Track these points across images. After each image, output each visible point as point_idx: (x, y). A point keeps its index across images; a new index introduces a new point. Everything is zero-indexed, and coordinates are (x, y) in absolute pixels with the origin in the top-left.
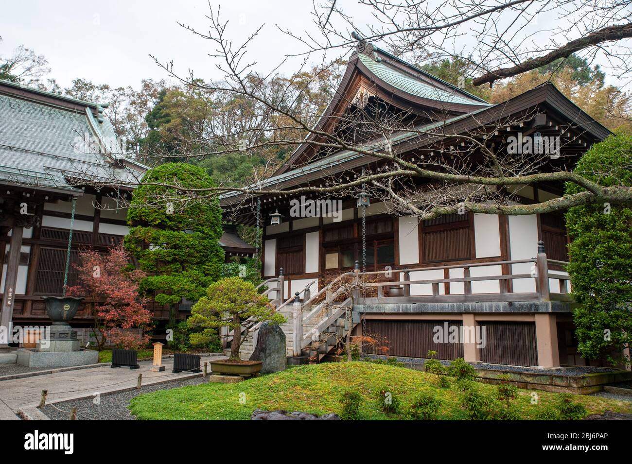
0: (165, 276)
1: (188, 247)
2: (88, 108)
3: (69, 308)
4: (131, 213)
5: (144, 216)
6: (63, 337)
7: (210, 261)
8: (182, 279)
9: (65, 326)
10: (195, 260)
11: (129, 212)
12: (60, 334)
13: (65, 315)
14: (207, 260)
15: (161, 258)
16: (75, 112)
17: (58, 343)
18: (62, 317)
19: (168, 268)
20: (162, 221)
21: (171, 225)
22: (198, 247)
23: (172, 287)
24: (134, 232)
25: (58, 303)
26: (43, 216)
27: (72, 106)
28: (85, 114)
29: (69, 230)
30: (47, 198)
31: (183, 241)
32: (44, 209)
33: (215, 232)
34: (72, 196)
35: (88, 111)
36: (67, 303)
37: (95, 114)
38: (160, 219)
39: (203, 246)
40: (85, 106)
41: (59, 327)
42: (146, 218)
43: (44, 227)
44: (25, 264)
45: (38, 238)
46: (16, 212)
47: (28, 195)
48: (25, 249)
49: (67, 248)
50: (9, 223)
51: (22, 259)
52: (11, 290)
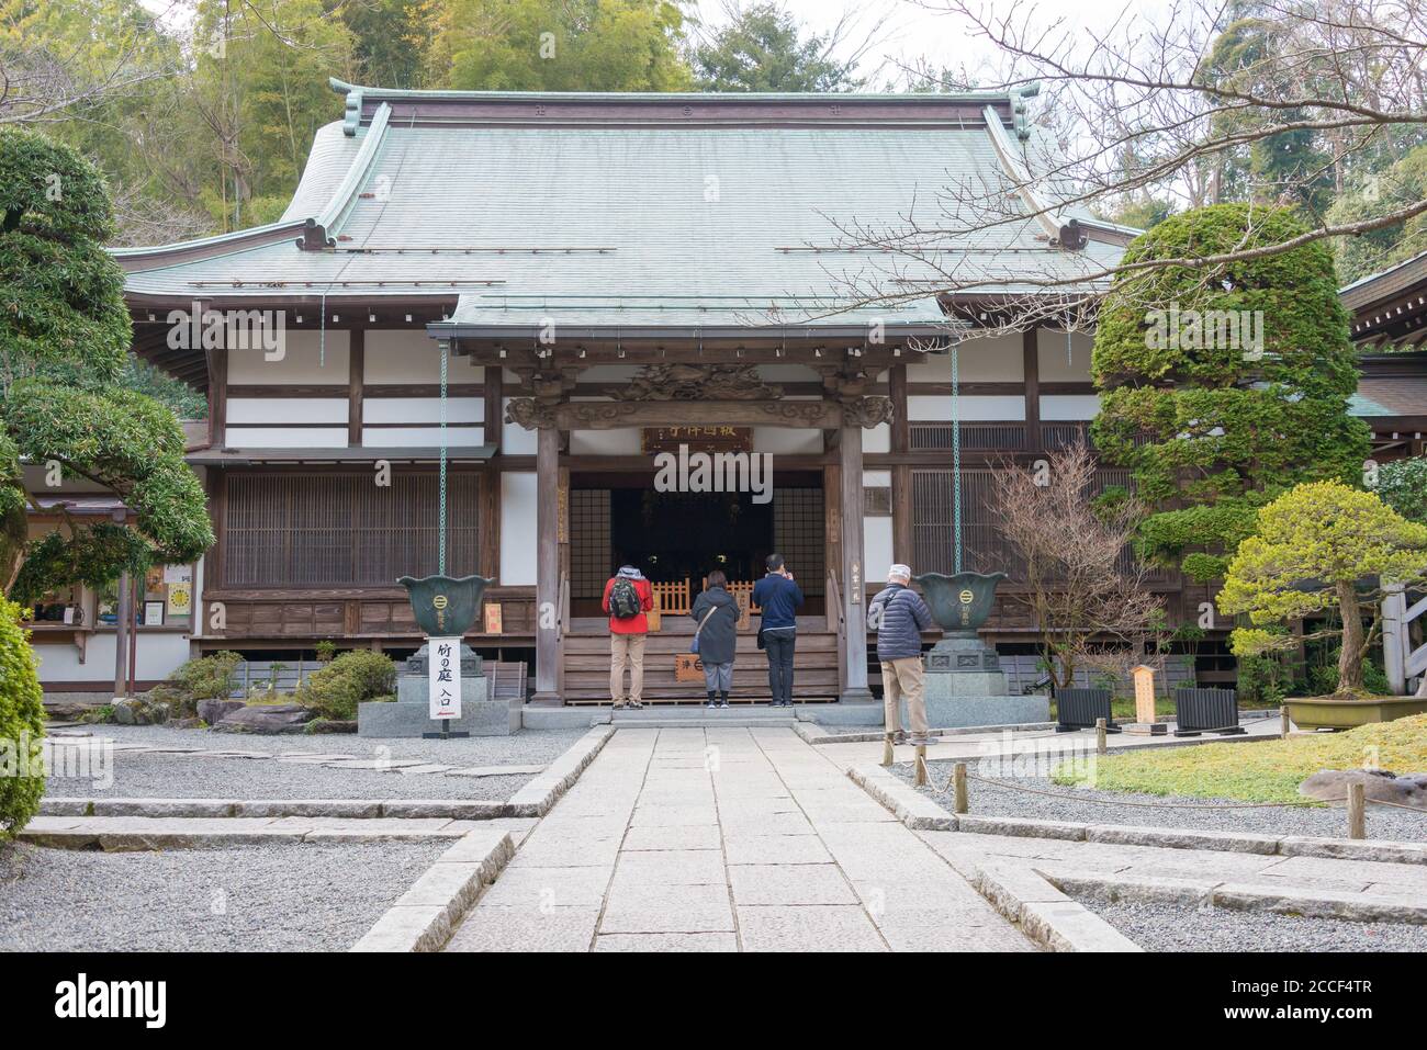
0: (1203, 509)
1: (1253, 425)
2: (990, 108)
3: (971, 599)
4: (1099, 356)
5: (1128, 359)
6: (968, 664)
7: (1323, 458)
8: (1246, 511)
9: (969, 641)
10: (1278, 458)
11: (1094, 355)
12: (960, 657)
13: (965, 616)
14: (1315, 456)
15: (1186, 462)
16: (958, 127)
17: (958, 677)
18: (960, 620)
19: (1208, 485)
20: (1176, 365)
21: (1198, 371)
22: (1283, 422)
23: (1222, 534)
24: (1110, 404)
25: (947, 587)
26: (909, 398)
27: (949, 112)
28: (984, 126)
29: (952, 423)
30: (897, 353)
31: (1236, 412)
32: (908, 380)
33: (1332, 374)
34: (947, 338)
35: (991, 115)
36: (966, 588)
37: (1009, 119)
38: (1169, 361)
39: (1298, 418)
40: (981, 104)
41: (956, 642)
42: (1133, 365)
43: (913, 423)
44: (888, 515)
45: (904, 449)
46: (841, 395)
47: (858, 353)
48: (880, 479)
49: (952, 466)
50: (832, 421)
51: (878, 501)
52: (855, 570)
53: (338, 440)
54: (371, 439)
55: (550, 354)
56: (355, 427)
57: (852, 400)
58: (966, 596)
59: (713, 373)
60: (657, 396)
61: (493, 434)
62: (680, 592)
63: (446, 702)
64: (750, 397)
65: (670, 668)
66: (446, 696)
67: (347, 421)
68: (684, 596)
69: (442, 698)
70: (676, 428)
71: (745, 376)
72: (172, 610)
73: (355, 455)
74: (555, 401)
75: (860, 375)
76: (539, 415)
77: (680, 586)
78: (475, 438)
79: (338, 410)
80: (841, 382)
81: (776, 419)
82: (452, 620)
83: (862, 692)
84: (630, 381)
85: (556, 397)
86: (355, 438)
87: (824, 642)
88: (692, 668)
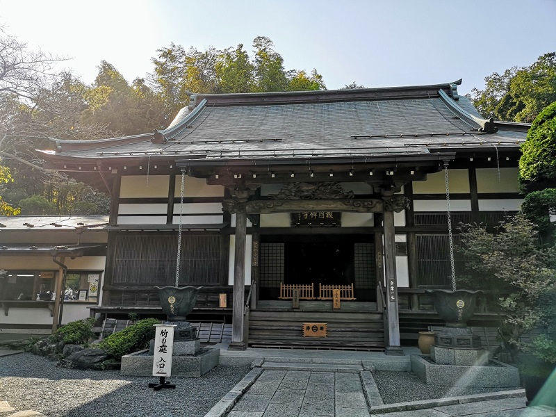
2: (441, 90)
3: (463, 305)
6: (463, 344)
12: (458, 339)
13: (460, 315)
16: (428, 98)
18: (457, 317)
25: (448, 298)
26: (414, 201)
27: (424, 93)
28: (439, 96)
29: (447, 212)
30: (412, 173)
32: (413, 192)
35: (442, 93)
37: (450, 93)
40: (437, 88)
41: (455, 329)
43: (416, 212)
44: (405, 255)
45: (412, 225)
46: (383, 196)
47: (392, 173)
48: (401, 238)
49: (448, 232)
50: (379, 208)
51: (402, 249)
52: (392, 283)
53: (163, 221)
57: (389, 198)
58: (460, 304)
59: (319, 187)
61: (227, 218)
62: (309, 289)
63: (162, 366)
64: (337, 197)
65: (300, 329)
66: (162, 362)
68: (311, 291)
69: (160, 363)
70: (306, 214)
71: (334, 187)
72: (90, 294)
73: (169, 227)
74: (246, 200)
75: (392, 186)
77: (309, 287)
78: (219, 220)
79: (163, 208)
80: (383, 191)
81: (351, 208)
82: (178, 309)
83: (397, 349)
84: (280, 191)
85: (245, 198)
86: (170, 220)
87: (377, 317)
88: (311, 330)
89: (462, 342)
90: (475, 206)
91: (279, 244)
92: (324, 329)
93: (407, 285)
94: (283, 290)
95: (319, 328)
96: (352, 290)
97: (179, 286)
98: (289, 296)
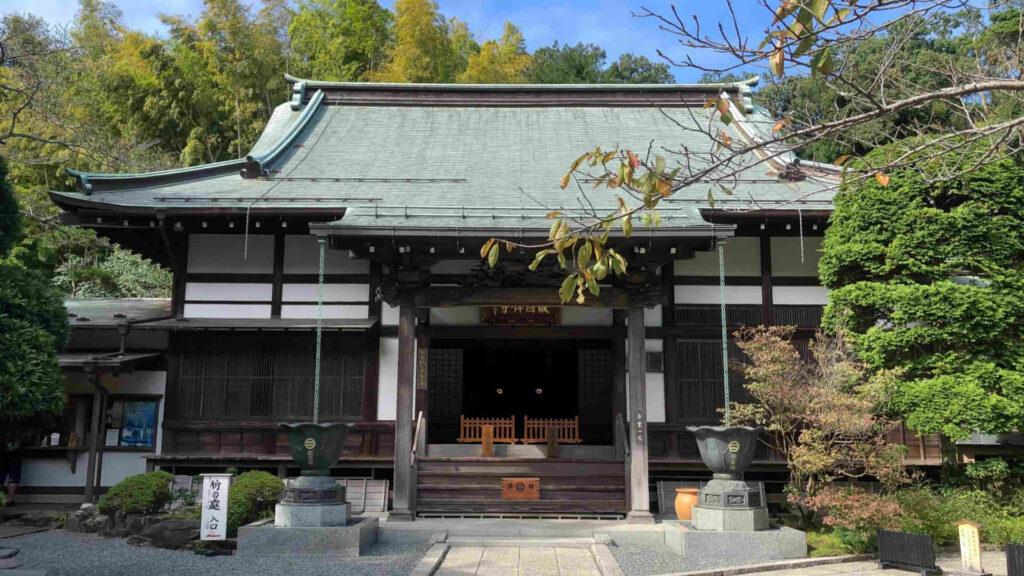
2: (724, 93)
3: (738, 448)
6: (735, 503)
9: (736, 482)
12: (728, 496)
13: (733, 462)
17: (729, 513)
18: (729, 465)
25: (717, 438)
26: (675, 286)
29: (720, 306)
30: (673, 251)
32: (675, 273)
34: (715, 238)
35: (725, 97)
36: (733, 440)
37: (738, 101)
40: (719, 91)
41: (724, 482)
43: (678, 305)
44: (659, 371)
45: (671, 324)
46: (626, 282)
47: (643, 251)
48: (656, 345)
51: (654, 363)
52: (639, 417)
53: (264, 313)
54: (287, 312)
55: (408, 249)
56: (277, 304)
57: (635, 287)
58: (734, 445)
60: (491, 283)
61: (375, 310)
62: (508, 425)
67: (270, 299)
68: (510, 428)
70: (506, 307)
73: (276, 324)
75: (643, 268)
76: (402, 297)
77: (508, 421)
78: (362, 312)
79: (265, 291)
80: (628, 274)
83: (644, 514)
84: (469, 272)
86: (276, 312)
87: (614, 469)
88: (514, 489)
89: (735, 500)
90: (767, 296)
91: (453, 351)
92: (535, 488)
93: (662, 419)
94: (465, 428)
95: (527, 485)
96: (577, 427)
97: (319, 422)
98: (475, 436)
